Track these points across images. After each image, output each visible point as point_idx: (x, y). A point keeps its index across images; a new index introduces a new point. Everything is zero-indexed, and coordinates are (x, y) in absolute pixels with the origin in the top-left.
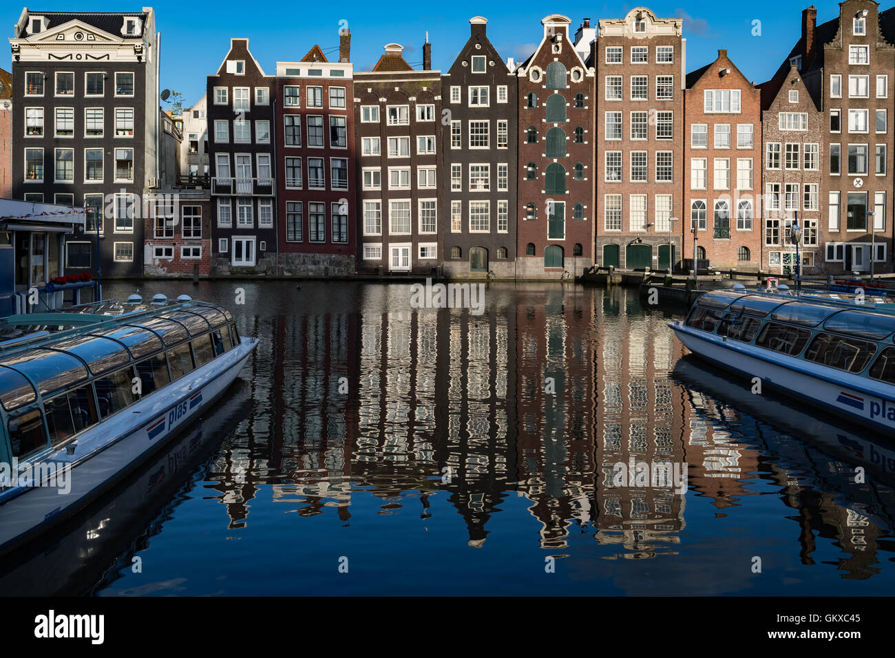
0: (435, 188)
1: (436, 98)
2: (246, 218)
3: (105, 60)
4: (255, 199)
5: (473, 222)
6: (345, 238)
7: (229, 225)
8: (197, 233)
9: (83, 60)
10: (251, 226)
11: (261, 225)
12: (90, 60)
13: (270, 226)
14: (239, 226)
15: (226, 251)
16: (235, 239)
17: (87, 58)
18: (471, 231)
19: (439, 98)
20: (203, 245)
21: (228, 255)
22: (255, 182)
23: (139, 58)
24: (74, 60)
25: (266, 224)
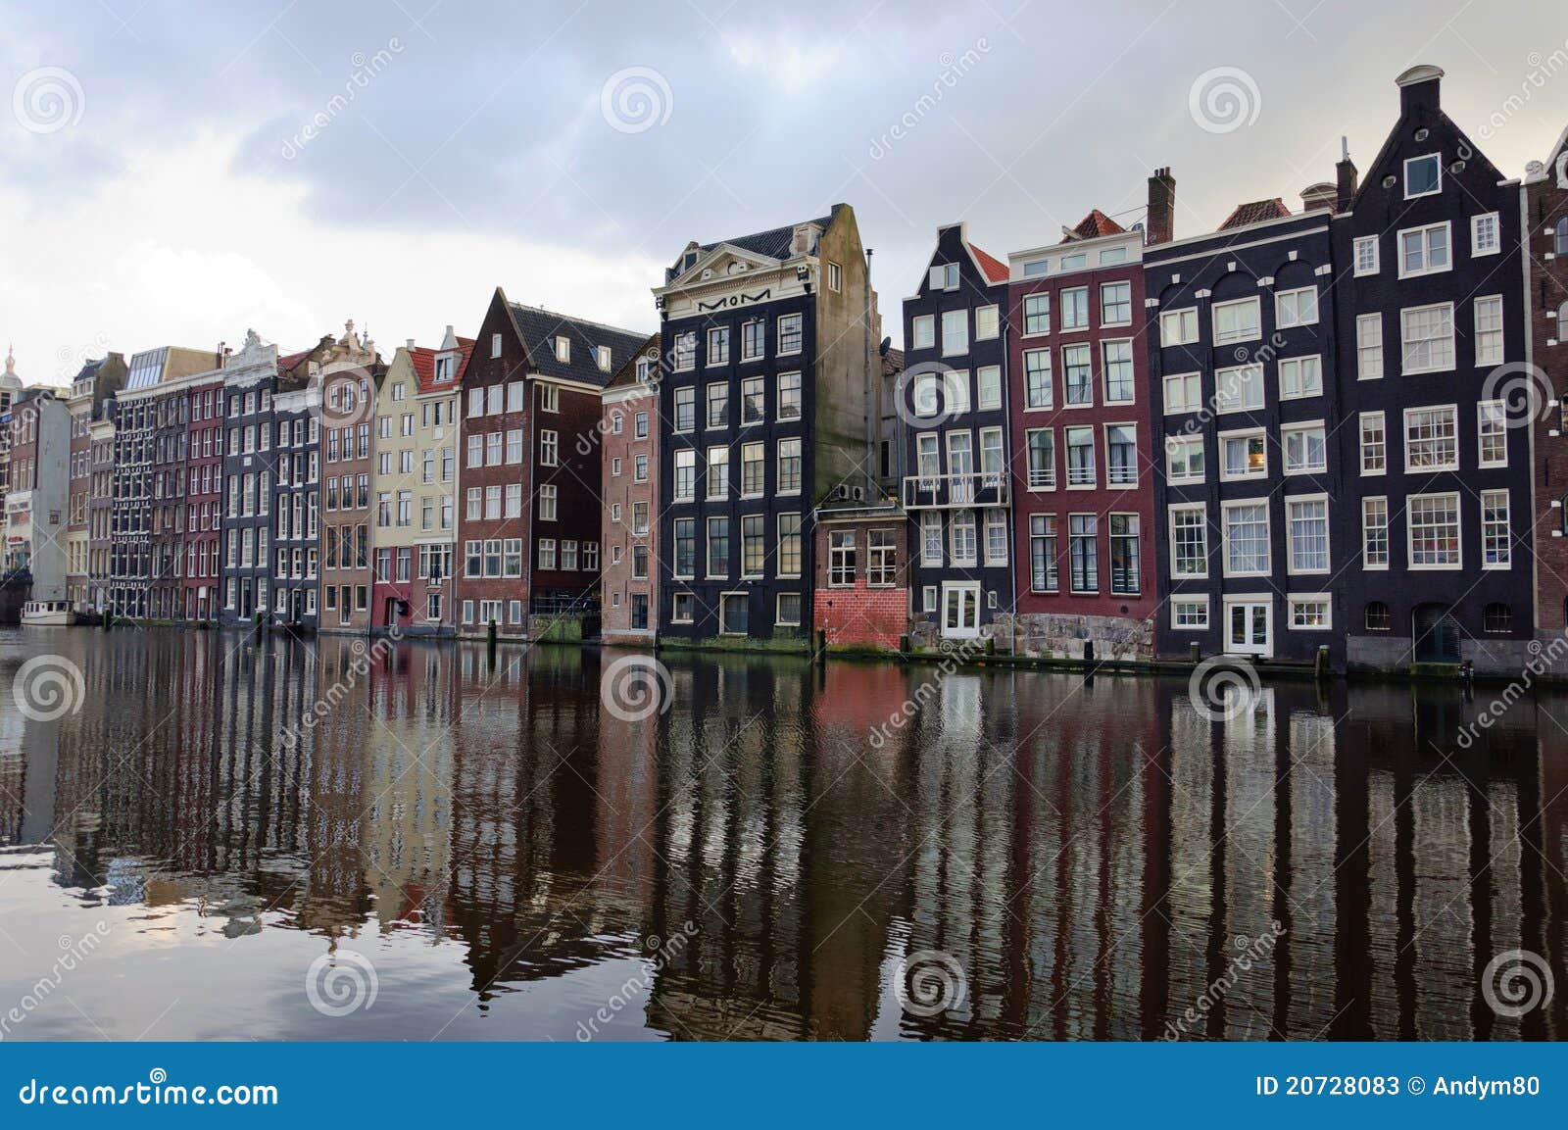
0: (1323, 470)
1: (1318, 272)
2: (965, 549)
3: (765, 300)
4: (979, 512)
5: (1417, 545)
6: (1137, 585)
7: (938, 563)
8: (890, 576)
9: (739, 305)
10: (972, 563)
11: (990, 563)
12: (748, 303)
13: (1003, 562)
14: (956, 563)
15: (934, 610)
16: (948, 586)
17: (743, 301)
18: (1413, 567)
19: (1327, 269)
20: (897, 599)
21: (936, 617)
22: (978, 481)
23: (807, 287)
24: (730, 307)
25: (998, 560)
